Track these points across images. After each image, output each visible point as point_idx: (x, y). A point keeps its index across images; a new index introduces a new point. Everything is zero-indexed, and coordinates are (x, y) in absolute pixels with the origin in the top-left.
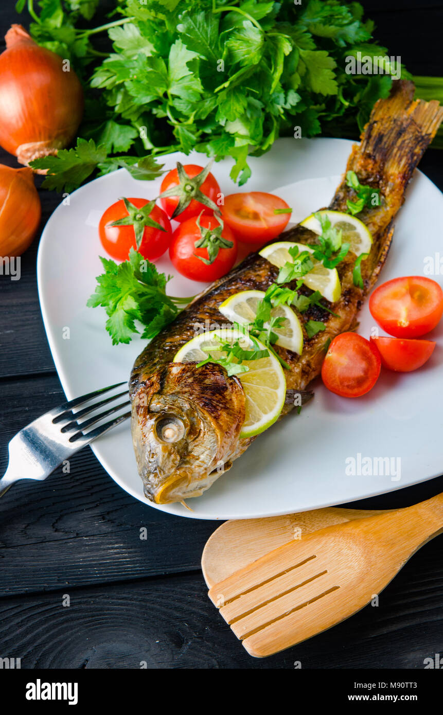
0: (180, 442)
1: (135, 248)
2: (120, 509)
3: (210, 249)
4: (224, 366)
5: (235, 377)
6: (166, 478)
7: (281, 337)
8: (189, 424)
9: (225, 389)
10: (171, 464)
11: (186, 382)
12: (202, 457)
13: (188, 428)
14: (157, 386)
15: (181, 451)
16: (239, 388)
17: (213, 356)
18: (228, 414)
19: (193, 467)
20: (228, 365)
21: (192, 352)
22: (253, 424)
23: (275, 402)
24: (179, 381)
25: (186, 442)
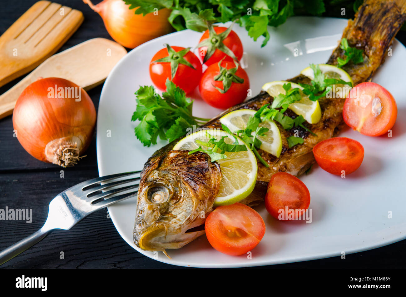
0: (163, 204)
1: (170, 79)
3: (225, 83)
4: (209, 155)
5: (217, 163)
6: (146, 228)
7: (263, 142)
8: (173, 192)
9: (207, 170)
10: (153, 218)
11: (177, 163)
12: (179, 216)
13: (172, 195)
14: (156, 166)
15: (162, 210)
16: (218, 171)
17: (202, 147)
18: (205, 187)
19: (171, 222)
20: (212, 154)
21: (187, 144)
22: (226, 195)
23: (246, 182)
24: (172, 162)
25: (168, 204)
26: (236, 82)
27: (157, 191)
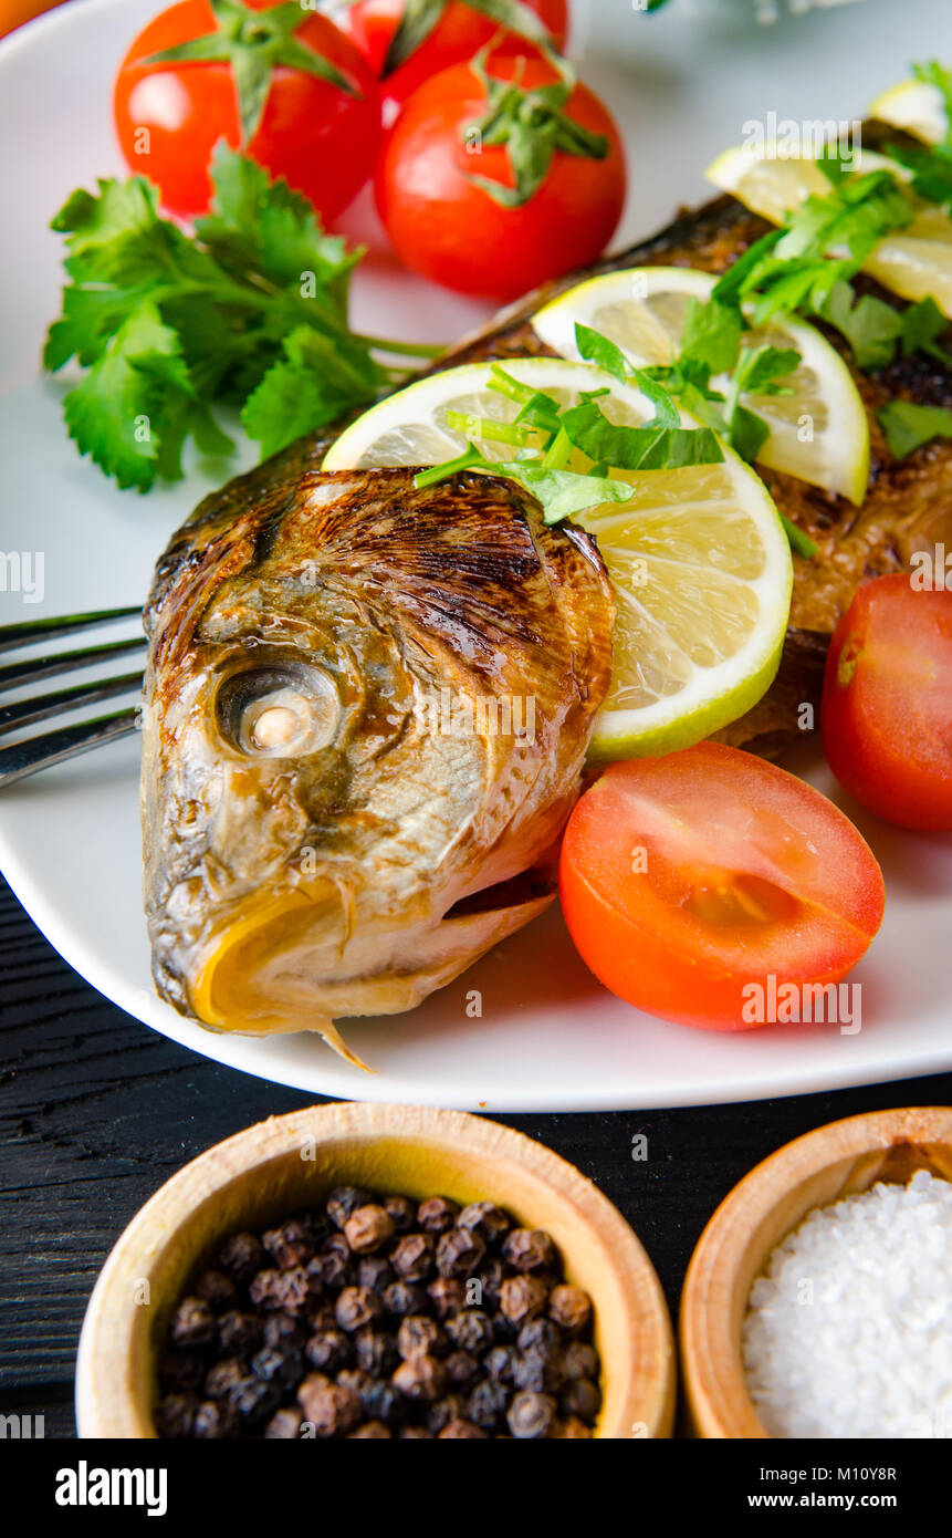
0: (316, 761)
1: (234, 141)
2: (104, 1091)
3: (519, 152)
4: (530, 487)
5: (578, 528)
6: (237, 900)
7: (778, 427)
8: (361, 690)
9: (532, 568)
10: (263, 842)
11: (359, 534)
12: (410, 826)
13: (356, 707)
14: (244, 555)
15: (315, 795)
16: (588, 568)
17: (485, 450)
18: (534, 659)
19: (368, 863)
20: (547, 482)
21: (398, 433)
22: (651, 700)
23: (748, 626)
24: (332, 531)
25: (344, 761)
26: (574, 148)
27: (267, 691)
